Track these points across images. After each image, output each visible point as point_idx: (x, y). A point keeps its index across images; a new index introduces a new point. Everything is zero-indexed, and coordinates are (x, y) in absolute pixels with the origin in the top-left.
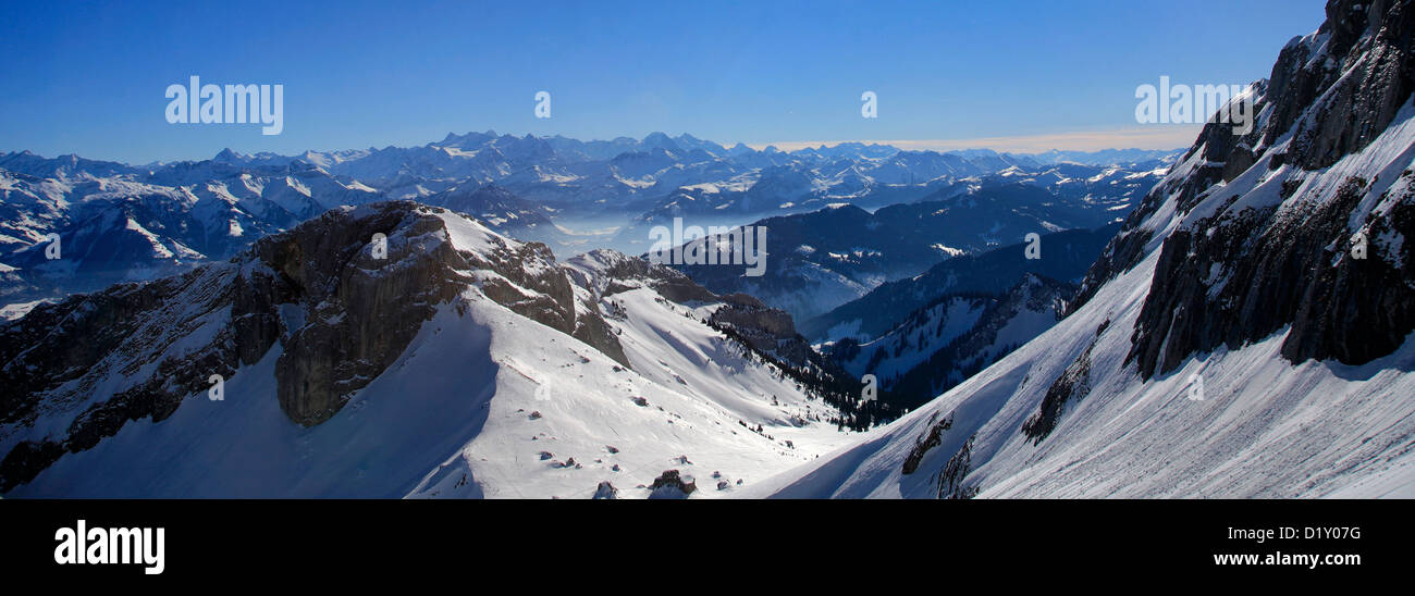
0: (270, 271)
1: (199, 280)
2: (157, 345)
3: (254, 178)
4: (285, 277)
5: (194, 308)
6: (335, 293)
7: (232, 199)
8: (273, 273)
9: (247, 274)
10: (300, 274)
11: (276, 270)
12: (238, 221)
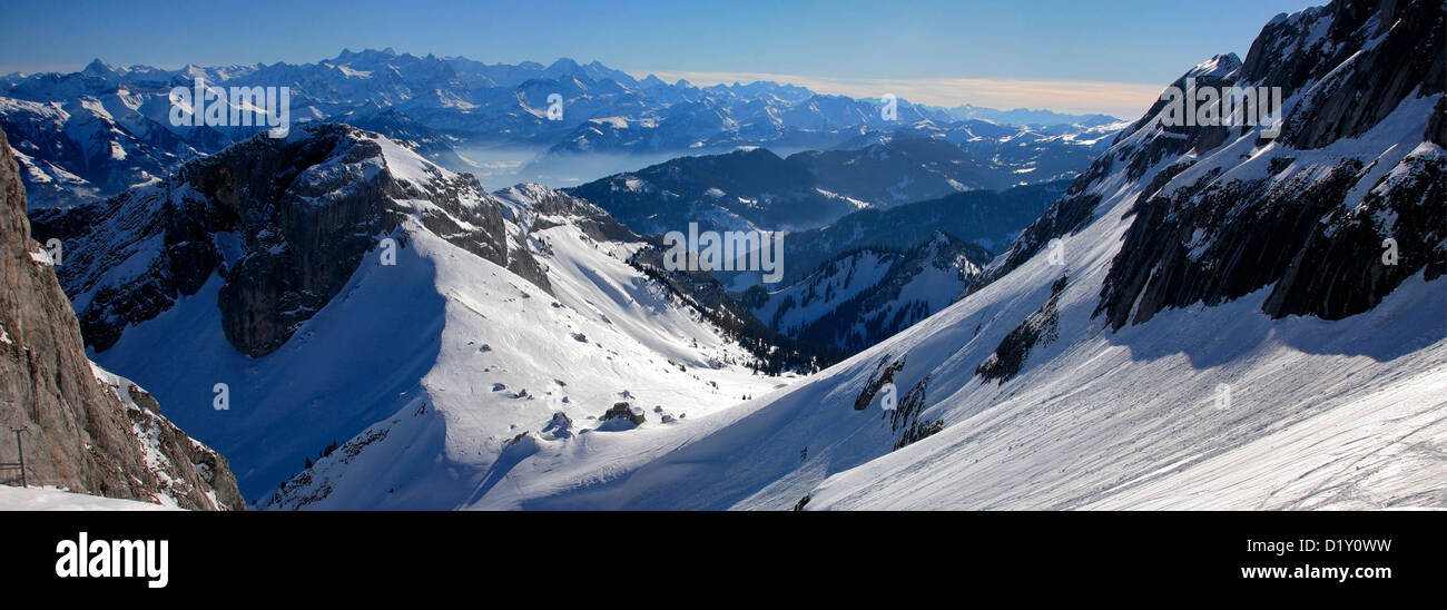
0: (200, 197)
1: (126, 206)
2: (89, 273)
3: (132, 94)
4: (216, 202)
5: (123, 236)
6: (274, 220)
7: (108, 117)
8: (205, 199)
9: (178, 200)
10: (234, 200)
11: (208, 196)
12: (120, 142)
